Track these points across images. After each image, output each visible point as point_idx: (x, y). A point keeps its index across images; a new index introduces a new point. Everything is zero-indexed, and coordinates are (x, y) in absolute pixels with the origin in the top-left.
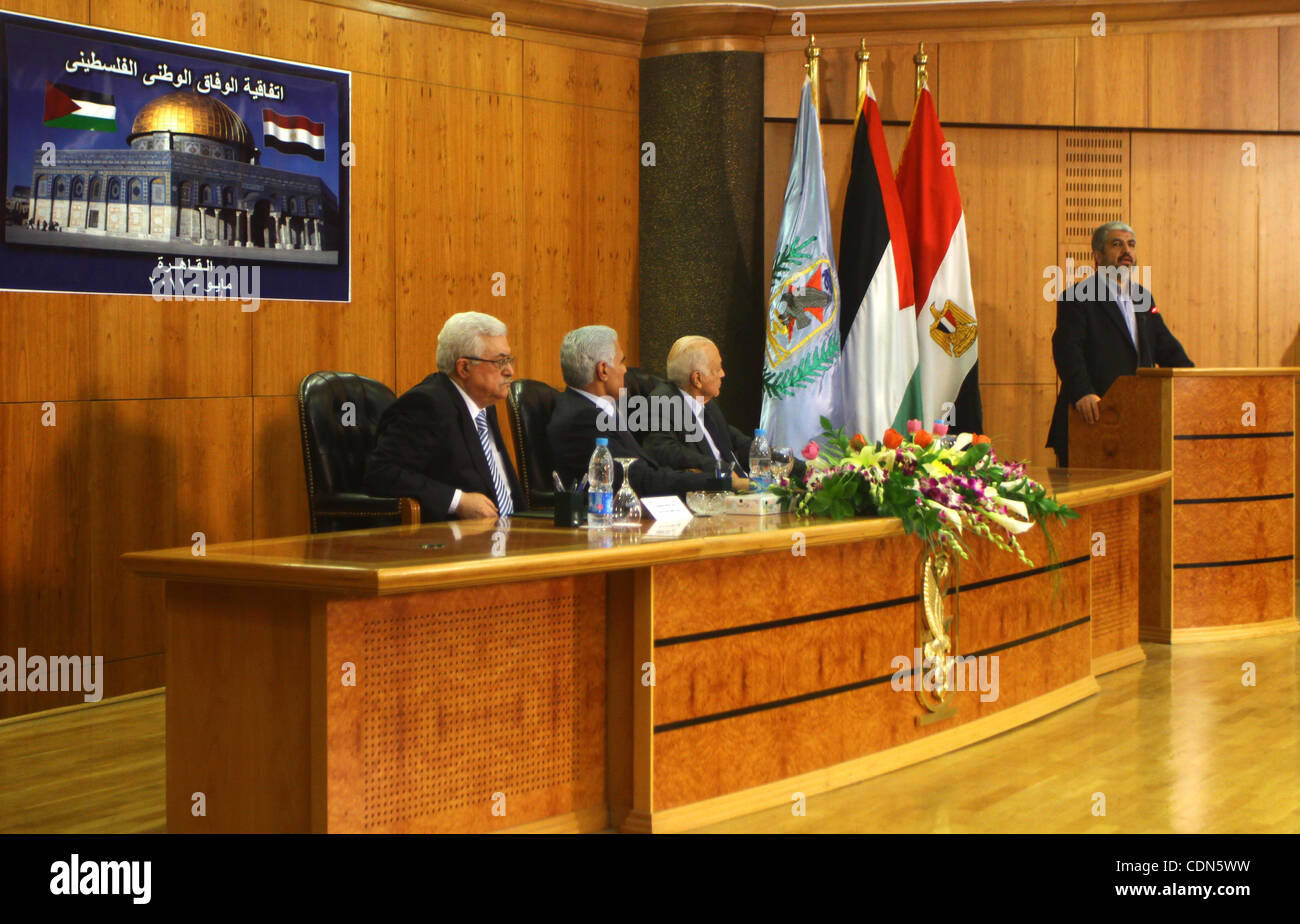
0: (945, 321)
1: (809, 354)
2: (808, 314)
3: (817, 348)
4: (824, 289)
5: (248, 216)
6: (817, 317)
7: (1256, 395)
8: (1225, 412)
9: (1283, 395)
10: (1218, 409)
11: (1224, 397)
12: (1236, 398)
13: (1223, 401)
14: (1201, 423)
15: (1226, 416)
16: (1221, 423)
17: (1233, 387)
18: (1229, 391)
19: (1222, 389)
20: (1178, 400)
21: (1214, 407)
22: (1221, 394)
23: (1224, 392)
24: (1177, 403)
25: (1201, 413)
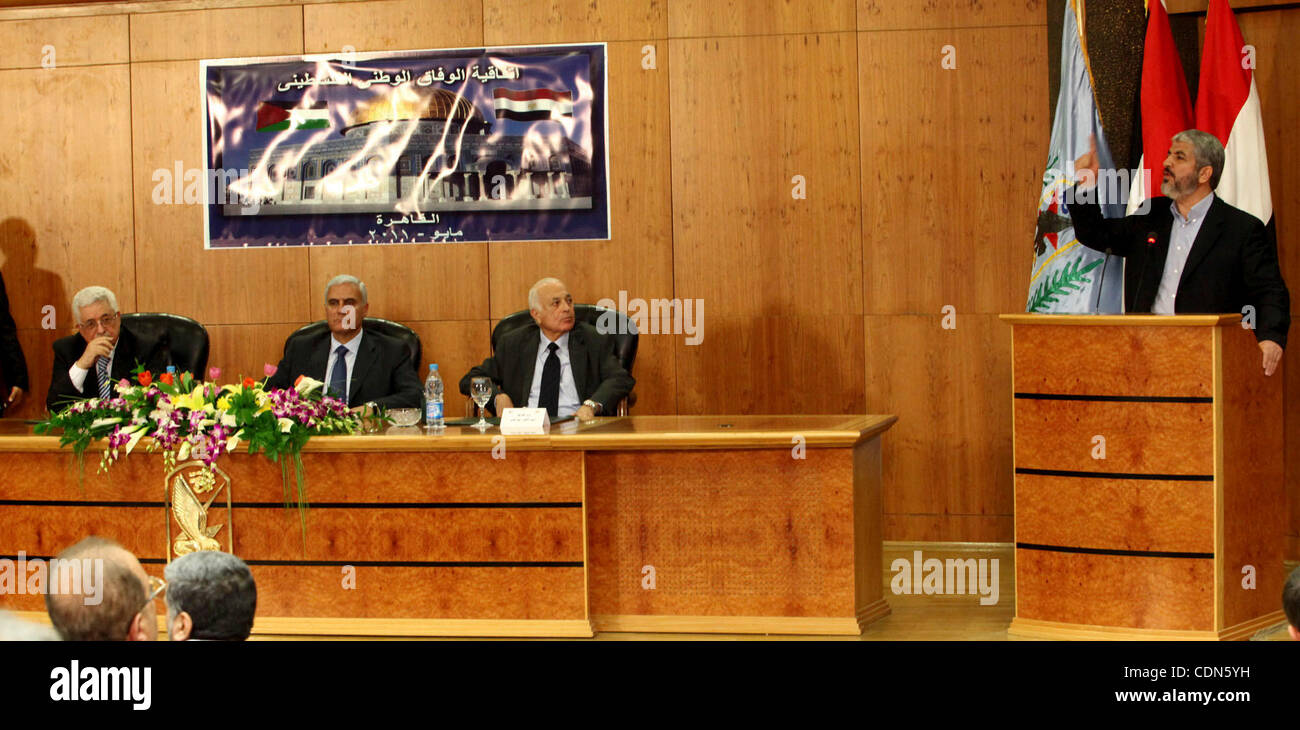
5: (481, 176)
7: (1127, 349)
8: (1077, 368)
9: (1185, 350)
10: (1067, 364)
11: (1076, 350)
12: (1093, 352)
13: (1074, 355)
14: (1045, 380)
15: (1078, 373)
16: (1071, 381)
17: (1088, 338)
18: (1082, 343)
19: (1072, 340)
20: (1018, 352)
21: (1062, 362)
22: (1071, 347)
23: (1075, 344)
24: (1017, 355)
25: (1045, 368)
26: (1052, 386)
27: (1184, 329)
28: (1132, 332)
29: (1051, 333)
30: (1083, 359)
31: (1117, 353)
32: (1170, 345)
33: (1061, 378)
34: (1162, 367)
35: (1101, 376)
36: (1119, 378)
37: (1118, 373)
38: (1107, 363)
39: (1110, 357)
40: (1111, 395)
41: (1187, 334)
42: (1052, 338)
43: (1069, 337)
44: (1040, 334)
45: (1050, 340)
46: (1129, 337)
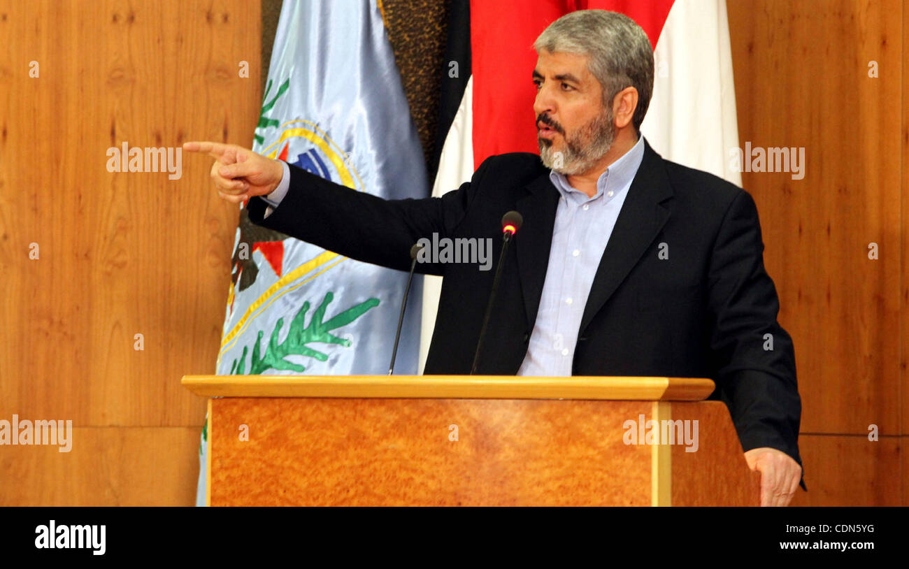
2: (258, 257)
8: (352, 492)
9: (591, 452)
11: (352, 452)
12: (389, 455)
17: (379, 426)
18: (364, 438)
19: (341, 430)
20: (220, 458)
21: (319, 478)
22: (340, 447)
23: (348, 438)
24: (218, 464)
25: (281, 492)
27: (589, 406)
28: (474, 413)
29: (296, 416)
30: (365, 472)
31: (440, 459)
32: (560, 442)
34: (541, 490)
38: (418, 479)
39: (425, 466)
41: (595, 418)
42: (299, 426)
43: (335, 424)
44: (272, 417)
45: (293, 431)
46: (469, 424)
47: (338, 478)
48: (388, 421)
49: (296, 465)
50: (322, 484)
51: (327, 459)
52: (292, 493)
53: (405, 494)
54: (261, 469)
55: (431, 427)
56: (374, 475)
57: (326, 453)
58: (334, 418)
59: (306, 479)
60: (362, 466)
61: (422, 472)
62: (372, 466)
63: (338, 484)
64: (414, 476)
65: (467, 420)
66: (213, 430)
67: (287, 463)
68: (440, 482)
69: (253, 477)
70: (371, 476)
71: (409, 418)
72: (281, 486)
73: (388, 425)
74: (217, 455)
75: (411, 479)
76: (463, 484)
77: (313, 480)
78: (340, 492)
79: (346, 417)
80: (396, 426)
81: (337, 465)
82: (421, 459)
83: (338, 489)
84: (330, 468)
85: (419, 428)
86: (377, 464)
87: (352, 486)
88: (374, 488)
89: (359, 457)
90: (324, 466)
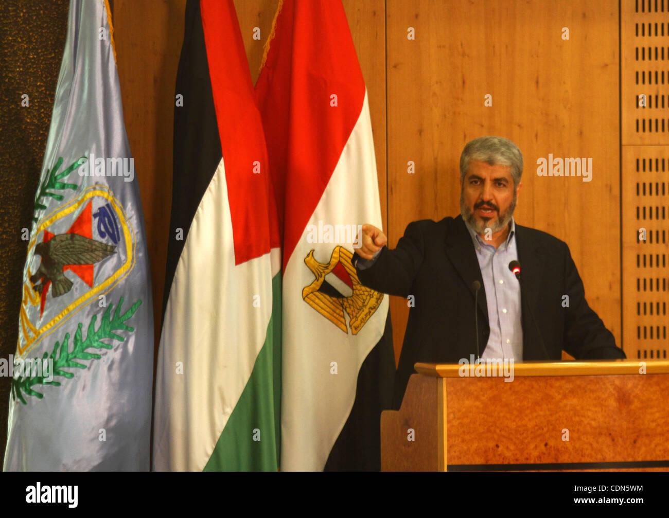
0: (333, 280)
1: (67, 336)
2: (69, 274)
3: (80, 326)
4: (96, 236)
6: (83, 278)
7: (613, 403)
8: (545, 430)
10: (530, 425)
11: (544, 406)
12: (568, 408)
13: (541, 413)
14: (497, 446)
15: (547, 435)
16: (536, 447)
17: (561, 391)
18: (552, 398)
19: (538, 395)
20: (454, 413)
21: (524, 422)
22: (537, 403)
23: (542, 399)
24: (452, 416)
25: (498, 431)
26: (508, 454)
28: (617, 382)
30: (554, 418)
31: (598, 409)
32: (664, 397)
33: (522, 442)
34: (653, 424)
35: (579, 439)
36: (600, 440)
37: (600, 434)
38: (586, 422)
39: (590, 414)
40: (592, 461)
42: (509, 393)
43: (533, 391)
44: (491, 388)
45: (505, 396)
46: (614, 389)
47: (536, 422)
48: (567, 389)
49: (508, 416)
50: (525, 426)
51: (528, 412)
52: (506, 431)
53: (578, 430)
54: (483, 418)
55: (592, 391)
56: (559, 420)
57: (528, 408)
58: (532, 388)
59: (515, 423)
60: (551, 415)
61: (588, 417)
62: (557, 415)
63: (536, 425)
64: (583, 419)
65: (613, 387)
66: (447, 396)
67: (502, 415)
68: (599, 422)
69: (478, 423)
70: (557, 420)
71: (579, 387)
72: (498, 427)
73: (567, 391)
74: (450, 410)
75: (582, 421)
76: (612, 423)
77: (519, 423)
78: (537, 430)
79: (540, 387)
80: (572, 391)
81: (535, 414)
82: (588, 410)
83: (536, 428)
84: (531, 417)
85: (586, 392)
86: (561, 414)
87: (545, 426)
88: (559, 427)
89: (549, 410)
90: (526, 416)
